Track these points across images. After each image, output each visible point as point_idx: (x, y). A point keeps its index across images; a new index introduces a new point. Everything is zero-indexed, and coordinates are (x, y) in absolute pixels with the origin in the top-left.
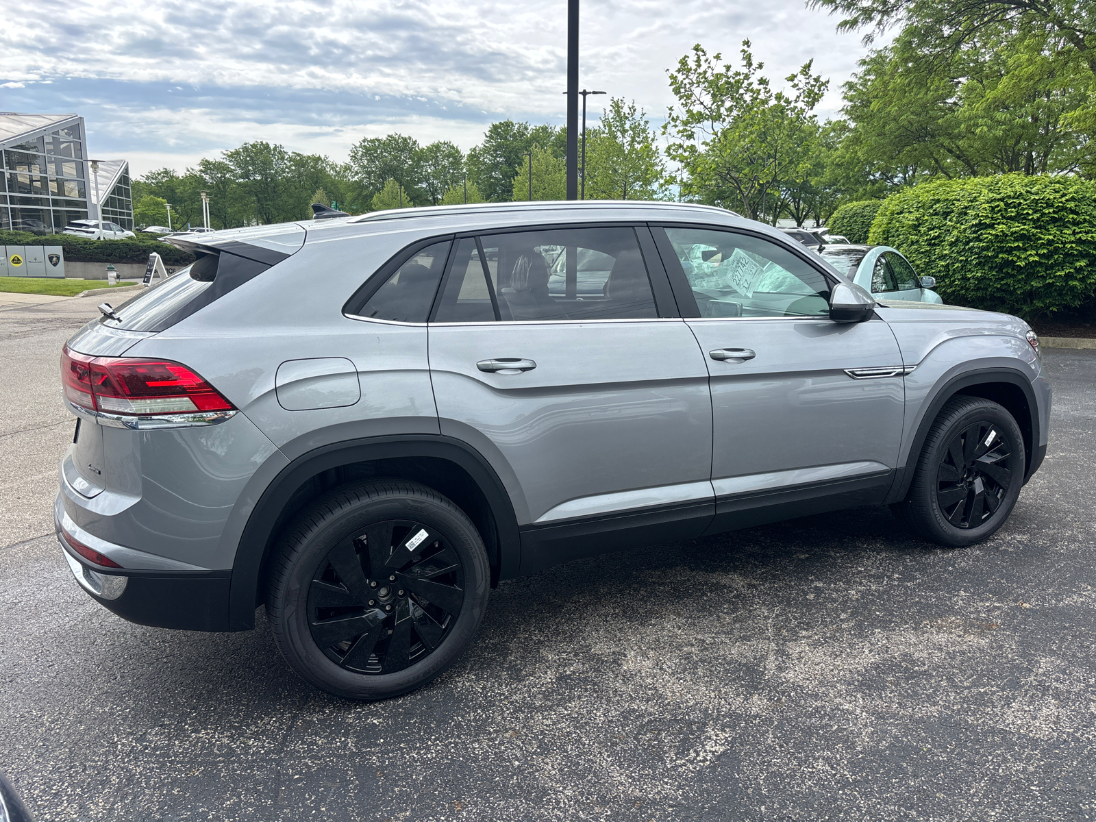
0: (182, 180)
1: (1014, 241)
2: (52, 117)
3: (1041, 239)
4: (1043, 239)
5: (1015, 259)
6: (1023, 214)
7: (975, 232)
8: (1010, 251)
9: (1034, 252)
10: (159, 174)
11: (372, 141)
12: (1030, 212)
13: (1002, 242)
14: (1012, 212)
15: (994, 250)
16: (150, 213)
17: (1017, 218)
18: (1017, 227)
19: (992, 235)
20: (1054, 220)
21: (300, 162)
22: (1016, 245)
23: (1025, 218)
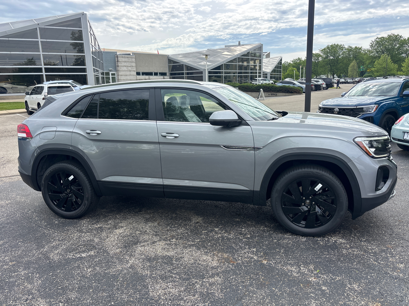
0: (304, 61)
2: (253, 45)
10: (296, 60)
11: (380, 38)
16: (290, 74)
21: (350, 50)
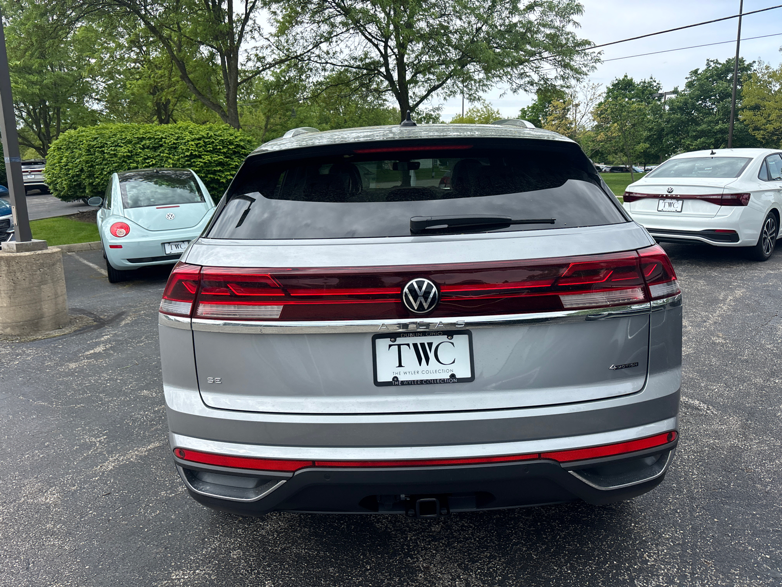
1: (217, 166)
3: (230, 164)
4: (232, 165)
5: (219, 178)
6: (217, 149)
7: (187, 161)
8: (214, 173)
9: (229, 173)
12: (221, 147)
13: (208, 167)
14: (210, 147)
15: (204, 172)
17: (215, 151)
18: (216, 158)
19: (202, 162)
20: (235, 153)
22: (219, 169)
23: (217, 152)
